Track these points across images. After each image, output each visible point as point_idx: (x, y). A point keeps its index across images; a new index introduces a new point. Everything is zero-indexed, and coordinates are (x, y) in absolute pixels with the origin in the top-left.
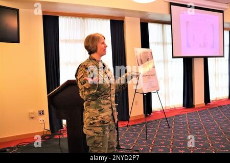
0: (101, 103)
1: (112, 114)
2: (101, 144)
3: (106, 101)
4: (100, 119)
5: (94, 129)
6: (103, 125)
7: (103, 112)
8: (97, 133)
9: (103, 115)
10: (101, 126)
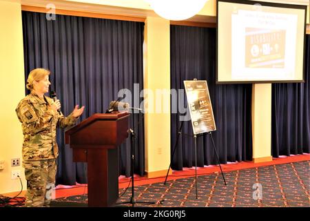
0: (41, 139)
1: (52, 150)
2: (39, 178)
3: (46, 137)
4: (39, 153)
5: (33, 163)
6: (41, 159)
7: (43, 147)
8: (35, 166)
9: (42, 150)
10: (40, 160)
